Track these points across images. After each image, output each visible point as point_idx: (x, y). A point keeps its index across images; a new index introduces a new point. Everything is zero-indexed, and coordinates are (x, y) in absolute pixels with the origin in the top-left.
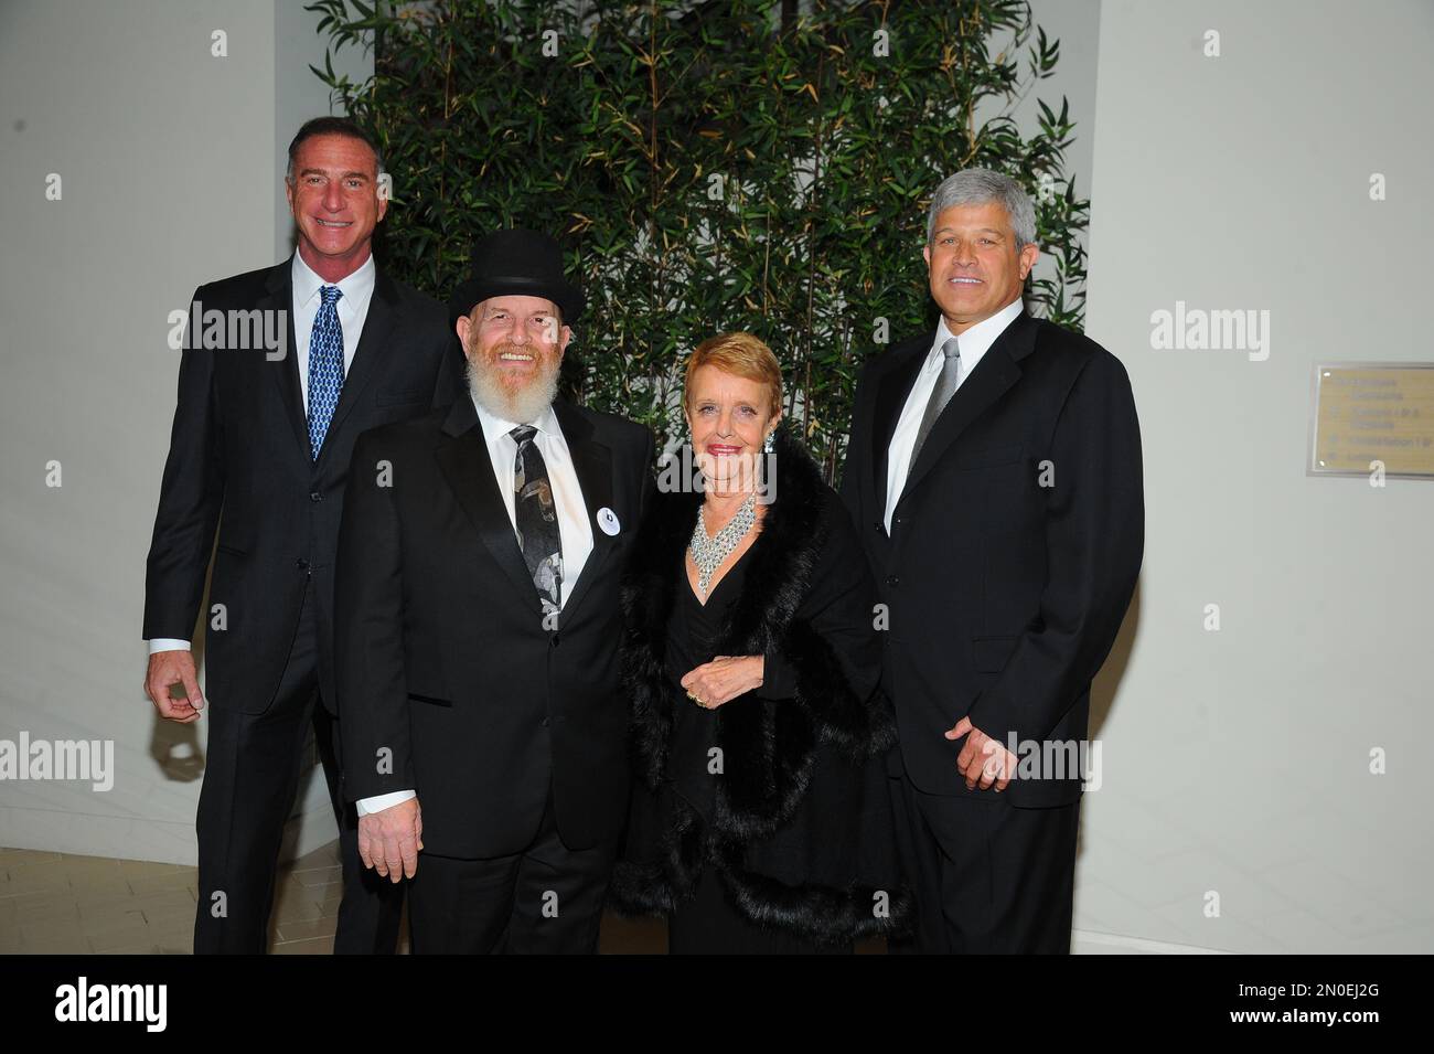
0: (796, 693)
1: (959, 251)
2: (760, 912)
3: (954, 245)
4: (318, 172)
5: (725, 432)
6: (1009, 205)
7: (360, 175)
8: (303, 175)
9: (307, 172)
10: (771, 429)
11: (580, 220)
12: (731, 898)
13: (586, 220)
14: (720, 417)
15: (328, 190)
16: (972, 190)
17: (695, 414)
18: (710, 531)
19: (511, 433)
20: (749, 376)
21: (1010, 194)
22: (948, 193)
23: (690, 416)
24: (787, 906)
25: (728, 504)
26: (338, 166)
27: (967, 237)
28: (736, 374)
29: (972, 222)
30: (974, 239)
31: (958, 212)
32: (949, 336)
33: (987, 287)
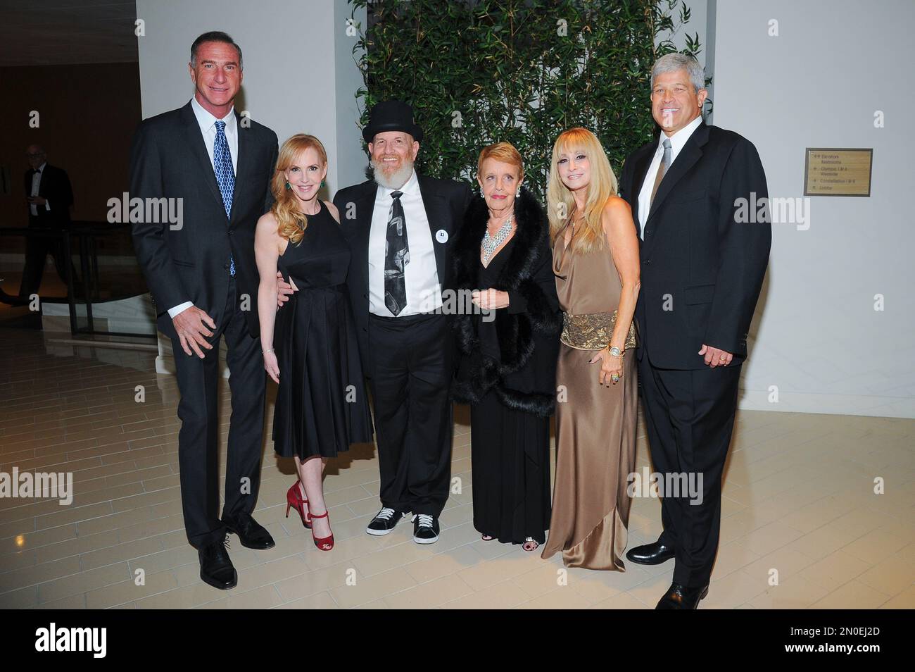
0: (526, 311)
1: (665, 96)
2: (514, 404)
3: (662, 93)
4: (211, 62)
5: (500, 188)
6: (689, 70)
7: (233, 63)
8: (202, 63)
9: (205, 62)
10: (519, 186)
11: (477, 87)
12: (501, 400)
13: (479, 87)
14: (497, 181)
15: (217, 72)
16: (669, 64)
17: (485, 181)
18: (491, 234)
19: (391, 194)
20: (509, 162)
21: (689, 64)
22: (657, 66)
23: (481, 181)
24: (525, 402)
25: (500, 221)
26: (222, 59)
27: (669, 88)
28: (503, 161)
29: (671, 80)
30: (672, 89)
31: (663, 76)
32: (667, 138)
33: (681, 112)
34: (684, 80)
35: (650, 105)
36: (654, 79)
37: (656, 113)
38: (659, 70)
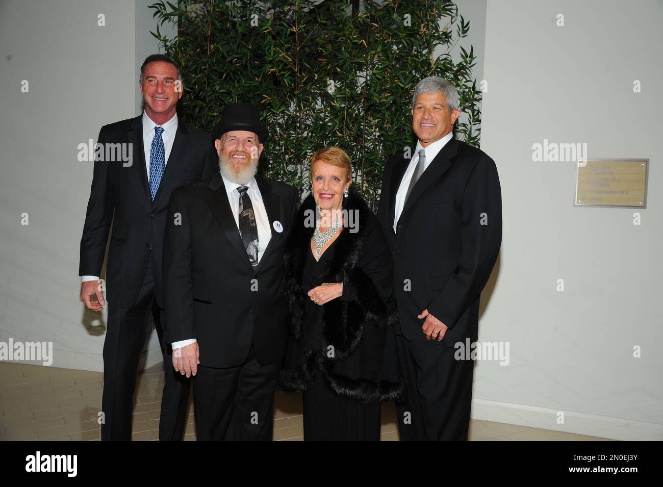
0: (356, 299)
1: (424, 112)
2: (340, 391)
4: (153, 77)
5: (327, 189)
6: (446, 93)
7: (171, 79)
9: (148, 77)
10: (347, 187)
11: (266, 98)
13: (268, 97)
14: (325, 182)
15: (157, 85)
16: (430, 86)
17: (315, 181)
18: (321, 231)
19: (237, 189)
20: (337, 165)
21: (447, 87)
22: (421, 87)
23: (312, 182)
24: (352, 388)
26: (161, 75)
27: (428, 106)
28: (331, 164)
29: (430, 100)
30: (431, 107)
31: (424, 96)
32: (422, 148)
33: (437, 128)
34: (441, 101)
35: (410, 119)
36: (416, 97)
37: (416, 127)
38: (422, 90)
